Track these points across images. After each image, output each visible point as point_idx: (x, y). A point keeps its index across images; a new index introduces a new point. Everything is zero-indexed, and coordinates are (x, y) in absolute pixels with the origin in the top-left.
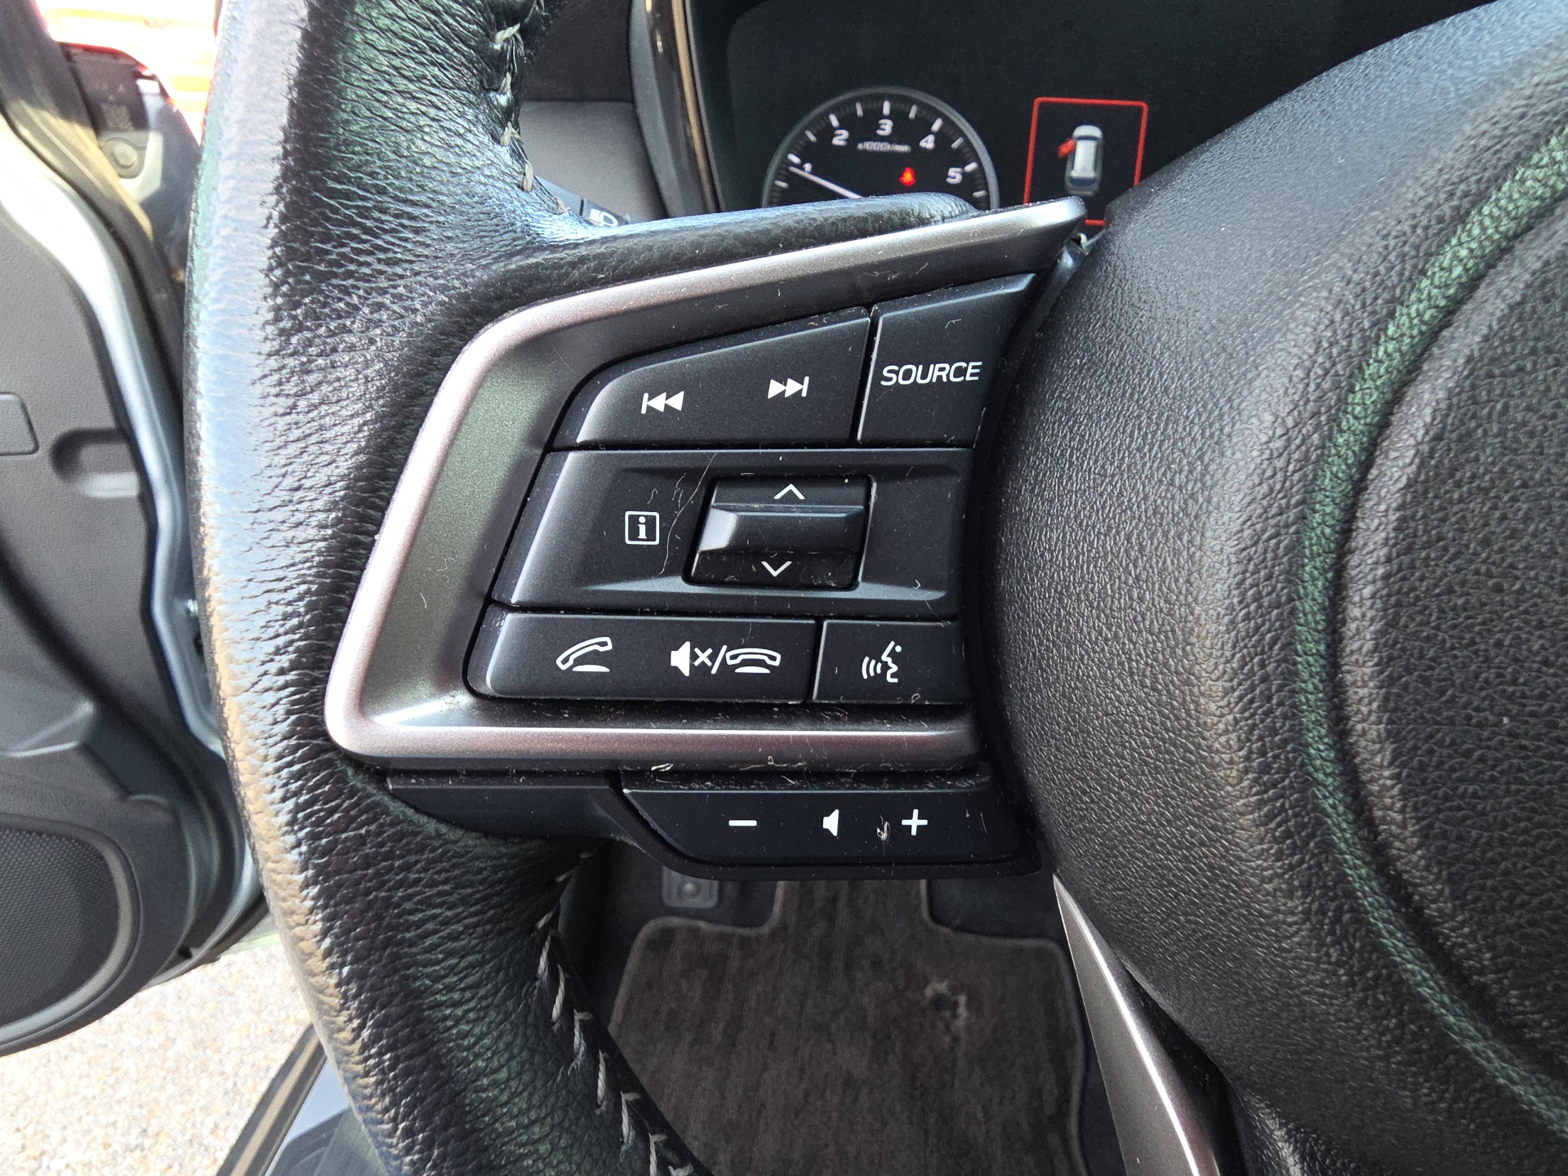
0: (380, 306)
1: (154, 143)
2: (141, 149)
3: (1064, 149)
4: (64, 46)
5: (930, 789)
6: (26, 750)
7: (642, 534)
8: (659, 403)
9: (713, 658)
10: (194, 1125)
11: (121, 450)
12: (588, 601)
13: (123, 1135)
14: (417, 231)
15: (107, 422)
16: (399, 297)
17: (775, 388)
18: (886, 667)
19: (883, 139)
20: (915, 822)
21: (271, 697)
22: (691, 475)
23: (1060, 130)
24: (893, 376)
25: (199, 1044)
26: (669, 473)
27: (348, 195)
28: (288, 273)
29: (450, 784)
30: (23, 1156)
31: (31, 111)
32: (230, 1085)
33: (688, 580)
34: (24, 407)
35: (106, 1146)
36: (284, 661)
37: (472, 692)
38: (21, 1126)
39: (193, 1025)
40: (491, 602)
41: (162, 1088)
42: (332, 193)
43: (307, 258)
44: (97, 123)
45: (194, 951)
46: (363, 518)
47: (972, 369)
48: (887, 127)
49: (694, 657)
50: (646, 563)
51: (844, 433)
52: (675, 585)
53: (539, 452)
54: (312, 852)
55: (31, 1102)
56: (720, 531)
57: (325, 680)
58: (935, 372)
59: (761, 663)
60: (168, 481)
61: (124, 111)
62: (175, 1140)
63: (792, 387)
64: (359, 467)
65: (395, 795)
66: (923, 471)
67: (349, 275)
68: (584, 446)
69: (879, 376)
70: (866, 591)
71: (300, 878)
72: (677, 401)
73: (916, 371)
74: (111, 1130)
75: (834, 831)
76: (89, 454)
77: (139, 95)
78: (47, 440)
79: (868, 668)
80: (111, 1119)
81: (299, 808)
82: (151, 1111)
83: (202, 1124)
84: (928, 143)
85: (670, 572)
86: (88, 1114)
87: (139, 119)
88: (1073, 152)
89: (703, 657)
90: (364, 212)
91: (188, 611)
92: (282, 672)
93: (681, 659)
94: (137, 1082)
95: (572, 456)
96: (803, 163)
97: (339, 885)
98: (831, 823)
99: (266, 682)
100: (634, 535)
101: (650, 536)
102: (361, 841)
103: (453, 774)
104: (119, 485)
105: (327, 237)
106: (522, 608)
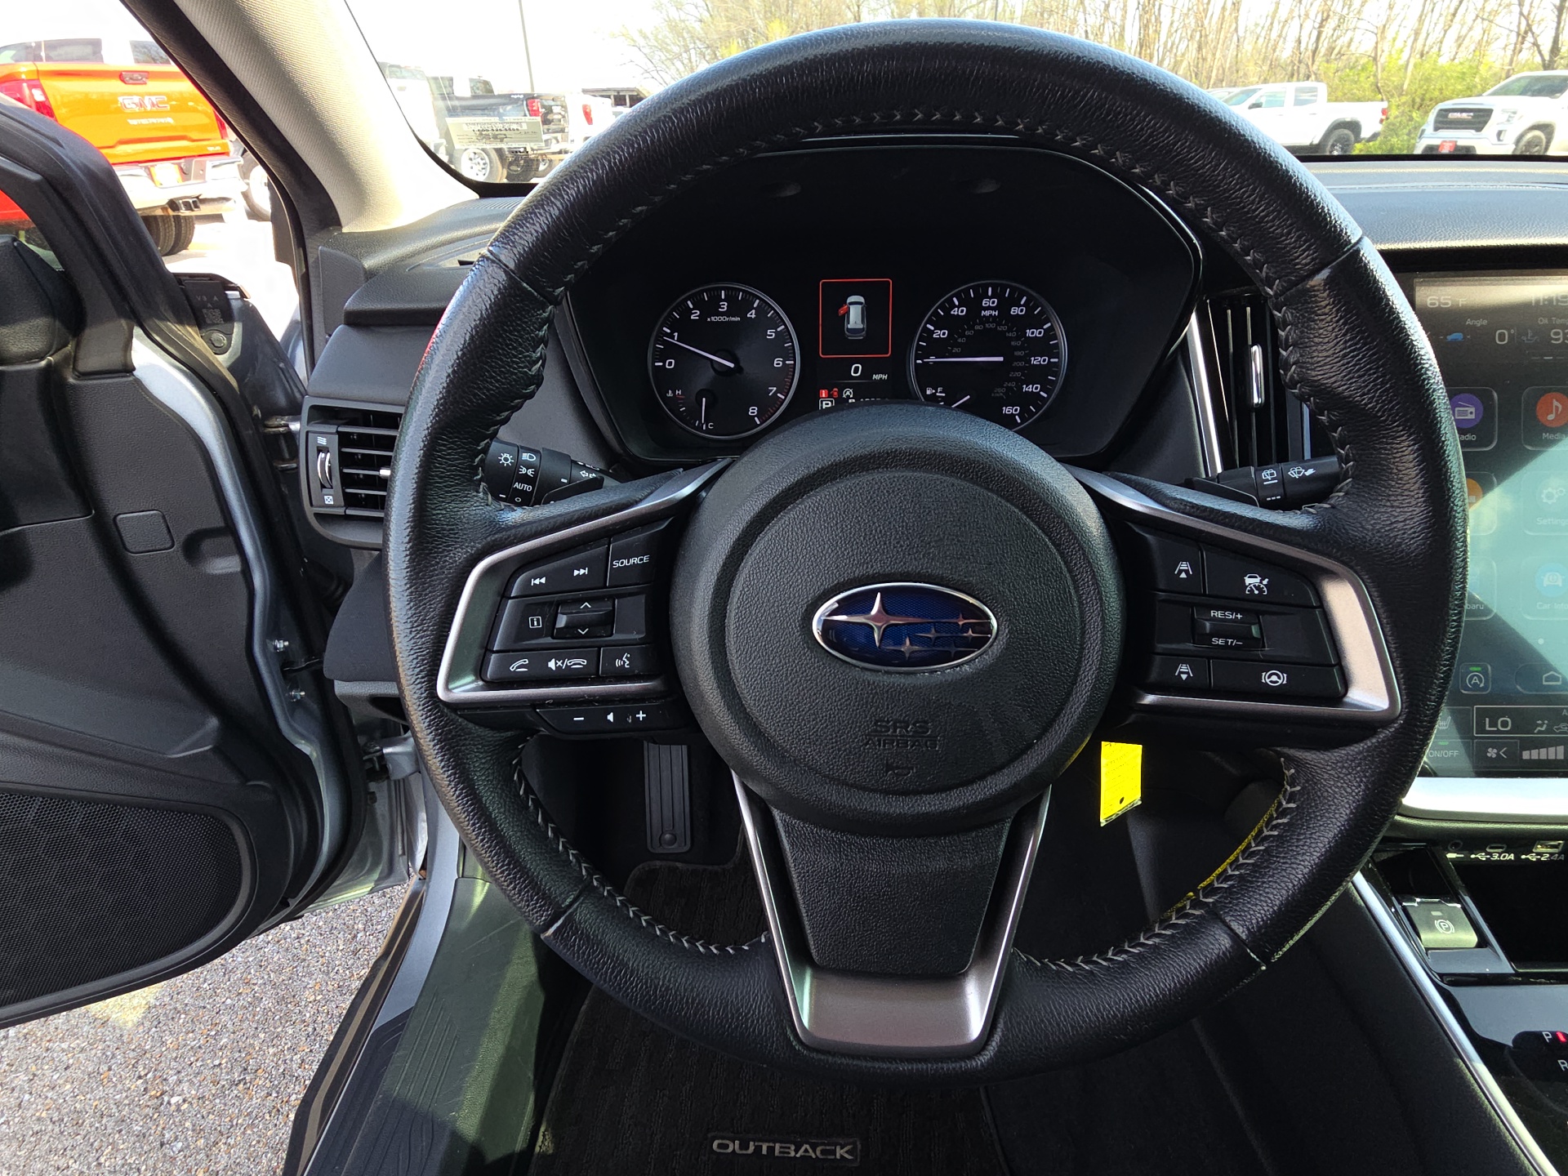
0: (446, 561)
1: (237, 329)
2: (229, 335)
3: (842, 312)
4: (176, 275)
5: (647, 704)
6: (178, 753)
7: (536, 623)
8: (537, 581)
9: (563, 663)
10: (285, 1061)
11: (229, 540)
12: (519, 648)
13: (227, 1073)
14: (455, 534)
15: (218, 522)
16: (451, 558)
17: (576, 573)
18: (624, 662)
19: (722, 314)
20: (641, 716)
21: (419, 686)
22: (551, 603)
23: (837, 301)
24: (617, 564)
25: (281, 1000)
26: (544, 604)
27: (433, 528)
28: (417, 556)
29: (478, 712)
30: (147, 1097)
31: (161, 325)
32: (310, 1029)
33: (553, 638)
34: (164, 517)
35: (215, 1083)
36: (423, 674)
37: (483, 680)
38: (142, 1074)
39: (274, 986)
40: (487, 650)
41: (255, 1036)
42: (429, 529)
43: (423, 550)
44: (200, 323)
45: (290, 901)
46: (445, 627)
47: (646, 559)
48: (725, 306)
49: (556, 663)
50: (538, 633)
51: (601, 585)
52: (549, 640)
53: (499, 599)
54: (436, 735)
55: (148, 1055)
56: (562, 621)
57: (436, 680)
58: (632, 561)
59: (580, 664)
60: (259, 558)
61: (218, 312)
62: (270, 1074)
63: (582, 572)
64: (442, 611)
65: (460, 716)
66: (631, 594)
67: (435, 552)
68: (514, 598)
69: (612, 565)
70: (616, 637)
71: (433, 743)
72: (543, 580)
73: (625, 562)
74: (217, 1070)
75: (612, 720)
76: (207, 545)
77: (227, 300)
78: (180, 540)
79: (618, 663)
80: (217, 1062)
81: (430, 721)
82: (249, 1054)
83: (292, 1060)
84: (752, 314)
85: (546, 636)
86: (197, 1060)
87: (228, 316)
88: (848, 312)
89: (559, 663)
90: (438, 532)
91: (276, 648)
92: (423, 678)
93: (552, 664)
94: (234, 1033)
95: (510, 601)
96: (672, 332)
97: (445, 745)
98: (610, 717)
99: (418, 681)
100: (533, 625)
101: (538, 624)
102: (450, 731)
103: (478, 708)
104: (228, 565)
105: (428, 543)
106: (497, 652)
